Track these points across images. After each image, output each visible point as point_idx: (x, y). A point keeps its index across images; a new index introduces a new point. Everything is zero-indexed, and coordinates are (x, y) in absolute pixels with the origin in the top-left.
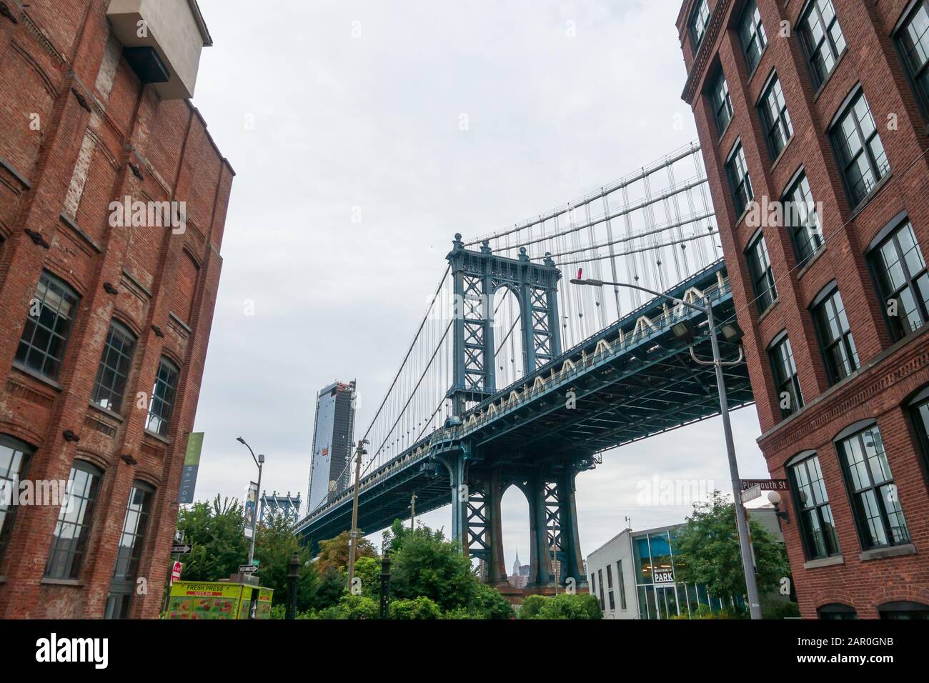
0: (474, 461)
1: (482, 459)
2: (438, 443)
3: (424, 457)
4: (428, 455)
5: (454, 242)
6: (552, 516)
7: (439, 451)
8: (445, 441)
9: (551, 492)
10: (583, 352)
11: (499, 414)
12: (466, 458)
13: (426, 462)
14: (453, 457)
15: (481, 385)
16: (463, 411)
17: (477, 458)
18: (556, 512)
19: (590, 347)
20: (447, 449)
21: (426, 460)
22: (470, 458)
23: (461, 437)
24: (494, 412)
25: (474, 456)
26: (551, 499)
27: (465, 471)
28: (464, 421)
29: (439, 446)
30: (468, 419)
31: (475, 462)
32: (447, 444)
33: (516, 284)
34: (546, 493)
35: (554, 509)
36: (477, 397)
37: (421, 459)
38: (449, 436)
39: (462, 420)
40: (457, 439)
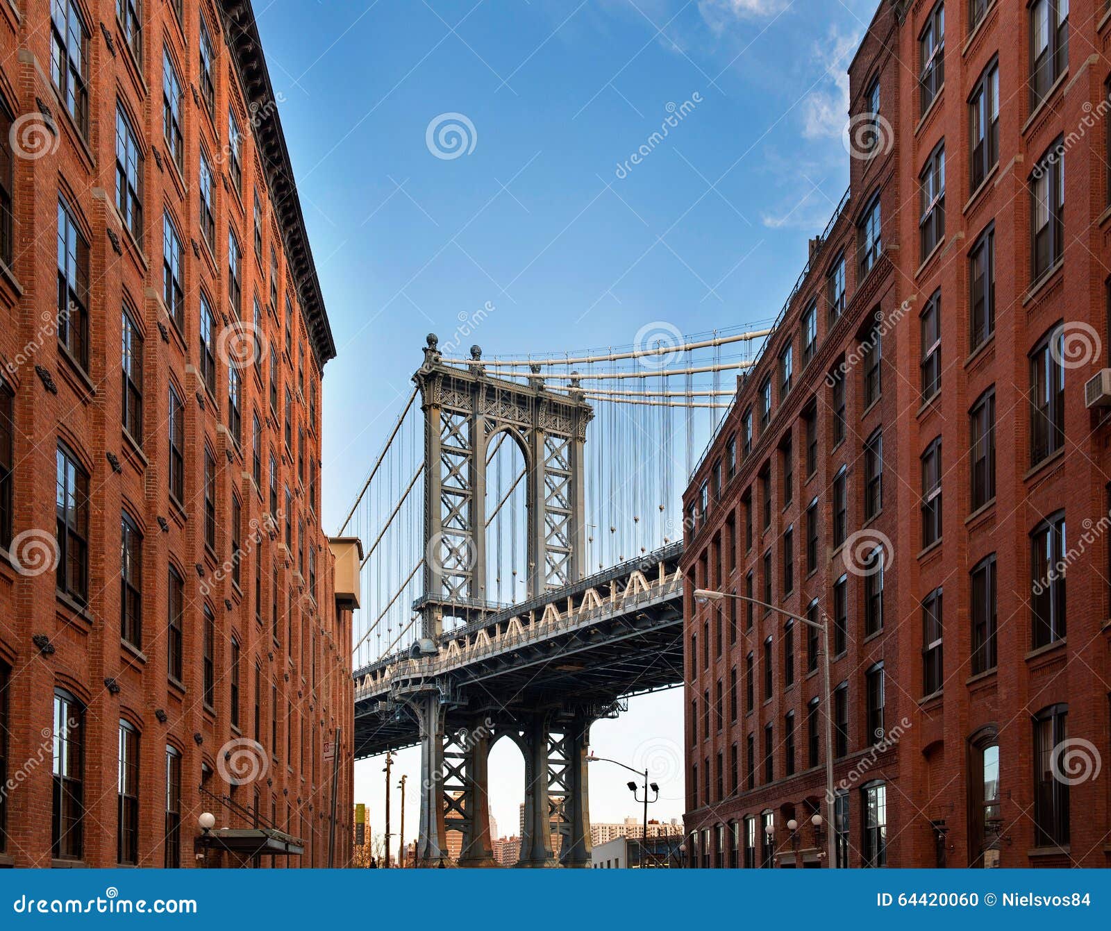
0: (453, 705)
1: (464, 703)
2: (403, 678)
3: (379, 692)
4: (385, 690)
5: (425, 350)
6: (555, 778)
7: (405, 690)
8: (413, 676)
9: (555, 746)
10: (612, 582)
11: (493, 651)
12: (443, 702)
13: (382, 700)
14: (425, 698)
15: (464, 593)
16: (438, 633)
17: (457, 703)
18: (562, 773)
19: (621, 577)
20: (417, 688)
21: (383, 697)
22: (448, 702)
23: (436, 673)
24: (486, 646)
25: (454, 698)
26: (555, 755)
27: (440, 717)
28: (441, 648)
29: (405, 682)
30: (446, 645)
31: (456, 707)
32: (416, 681)
33: (524, 429)
34: (549, 747)
35: (558, 769)
36: (460, 612)
37: (374, 694)
38: (417, 668)
39: (437, 646)
40: (431, 675)
